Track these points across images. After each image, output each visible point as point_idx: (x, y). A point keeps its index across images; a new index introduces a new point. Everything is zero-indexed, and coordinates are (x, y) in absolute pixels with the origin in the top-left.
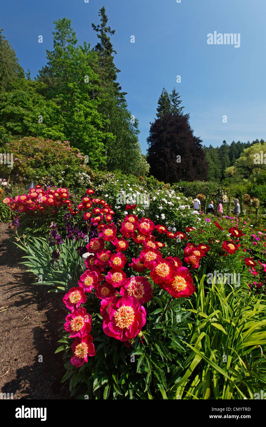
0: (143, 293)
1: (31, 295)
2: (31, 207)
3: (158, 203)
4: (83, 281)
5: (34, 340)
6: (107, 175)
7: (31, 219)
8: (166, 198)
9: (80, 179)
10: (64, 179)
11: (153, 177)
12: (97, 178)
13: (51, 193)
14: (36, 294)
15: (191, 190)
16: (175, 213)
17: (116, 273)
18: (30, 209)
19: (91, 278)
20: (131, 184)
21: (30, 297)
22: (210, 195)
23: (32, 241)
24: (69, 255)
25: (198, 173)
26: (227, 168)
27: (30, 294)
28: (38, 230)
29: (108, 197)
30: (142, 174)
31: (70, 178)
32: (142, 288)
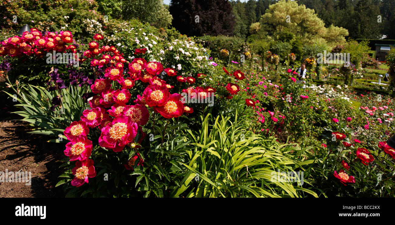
0: (141, 117)
1: (27, 148)
2: (26, 51)
3: (174, 53)
4: (86, 116)
5: (32, 190)
6: (122, 24)
7: (25, 66)
8: (184, 48)
9: (89, 27)
10: (68, 25)
11: (174, 29)
12: (110, 27)
13: (52, 37)
14: (34, 148)
15: (215, 44)
16: (192, 64)
17: (120, 107)
18: (24, 53)
19: (95, 113)
20: (147, 33)
21: (25, 150)
22: (234, 51)
23: (27, 89)
24: (73, 103)
25: (225, 27)
26: (252, 24)
27: (25, 147)
28: (34, 78)
29: (121, 46)
30: (163, 25)
31: (76, 24)
32: (140, 112)
